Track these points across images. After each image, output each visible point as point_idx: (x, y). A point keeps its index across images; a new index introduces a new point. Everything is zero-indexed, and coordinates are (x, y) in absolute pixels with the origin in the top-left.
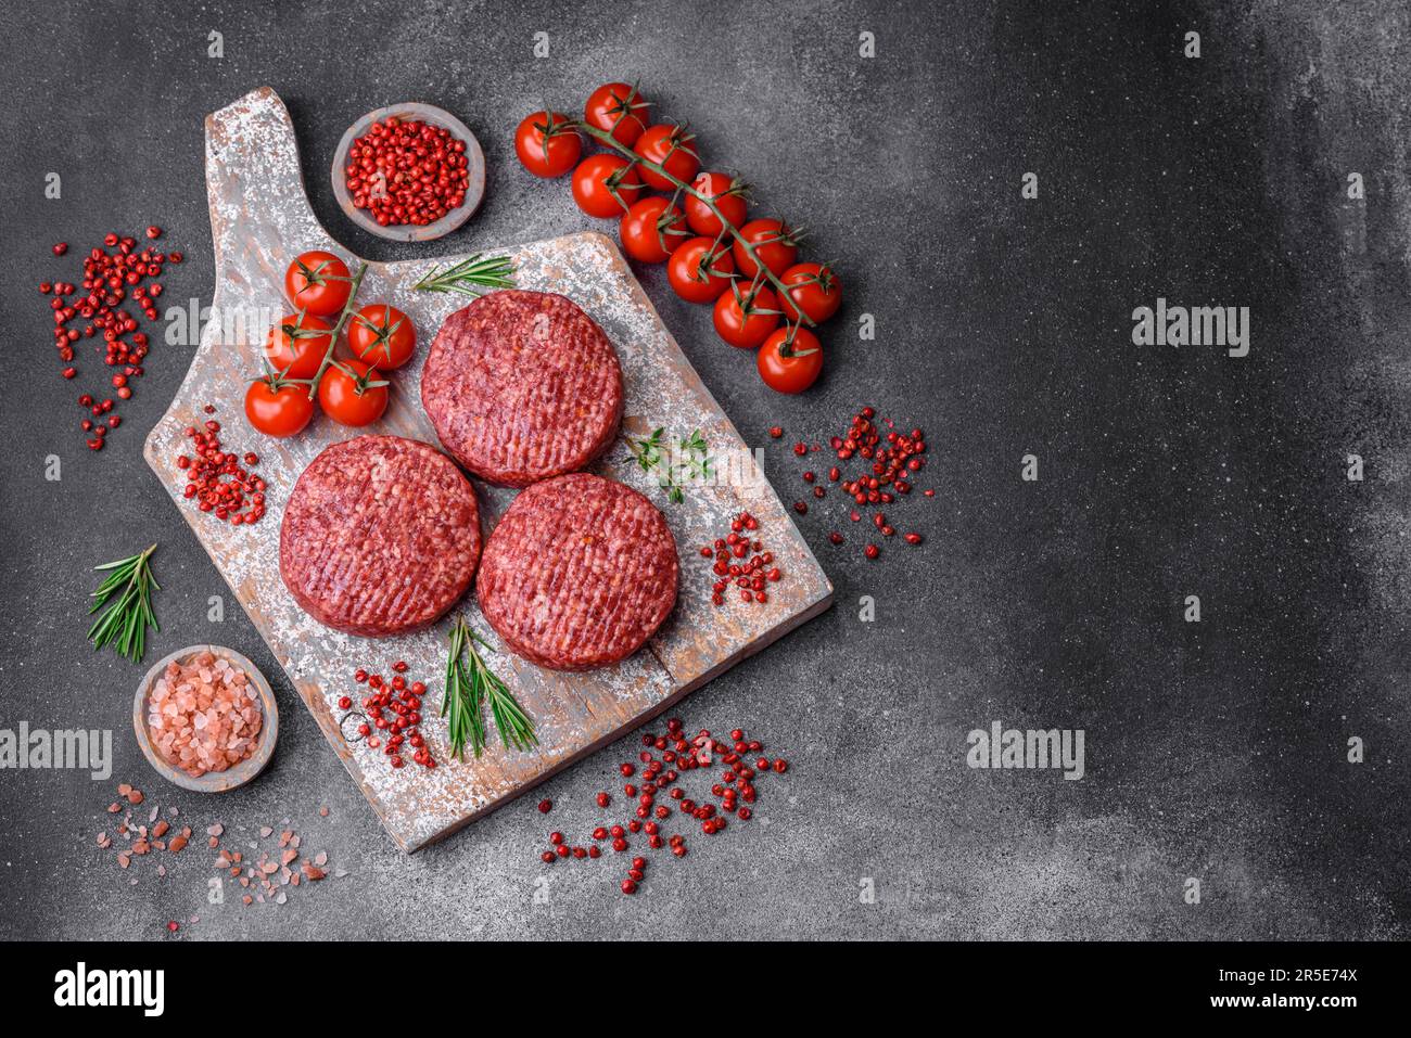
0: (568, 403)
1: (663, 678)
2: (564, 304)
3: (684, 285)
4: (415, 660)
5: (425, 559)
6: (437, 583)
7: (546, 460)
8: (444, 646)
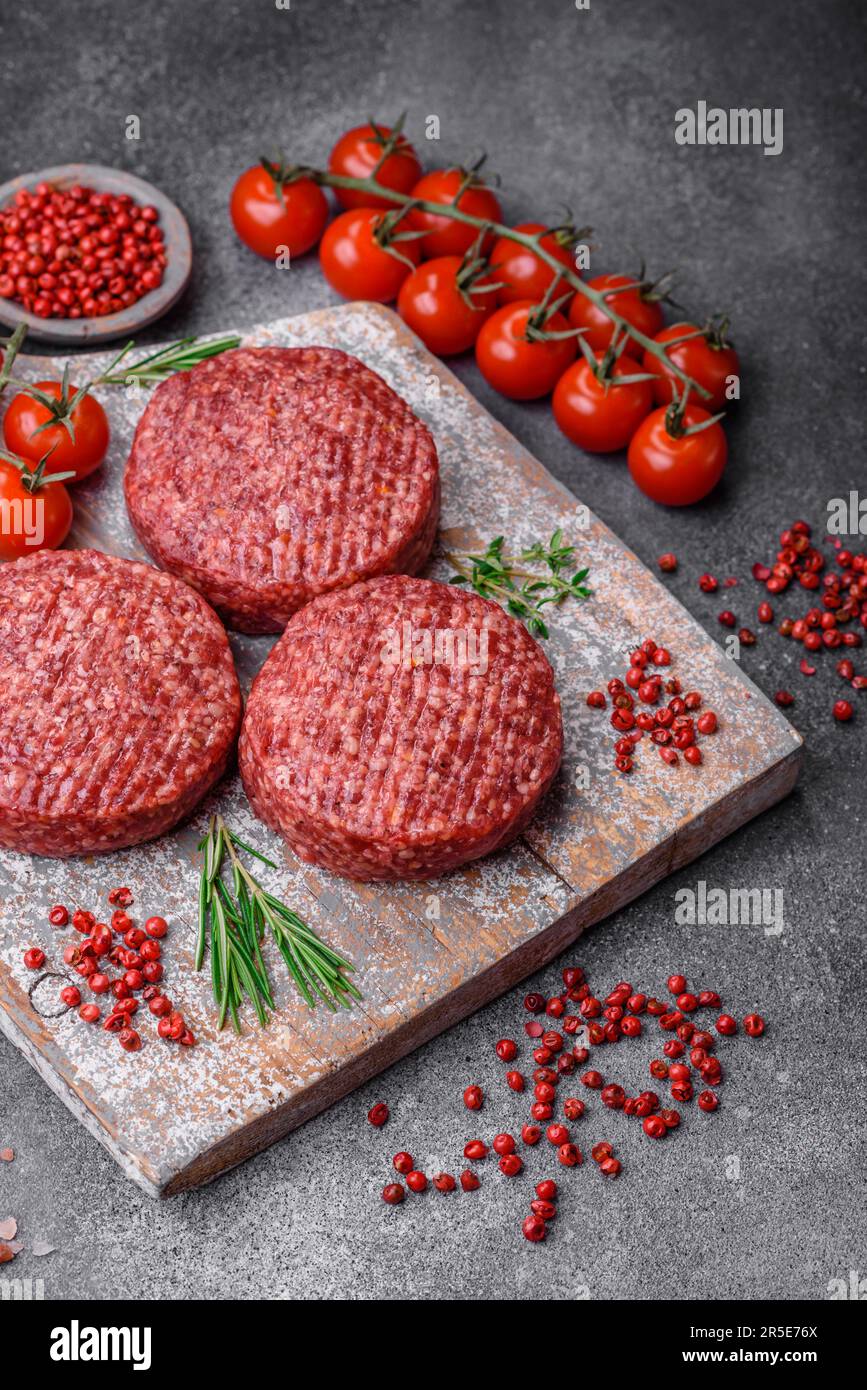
0: (361, 477)
1: (553, 886)
2: (336, 358)
4: (146, 890)
6: (178, 746)
7: (335, 560)
8: (192, 866)
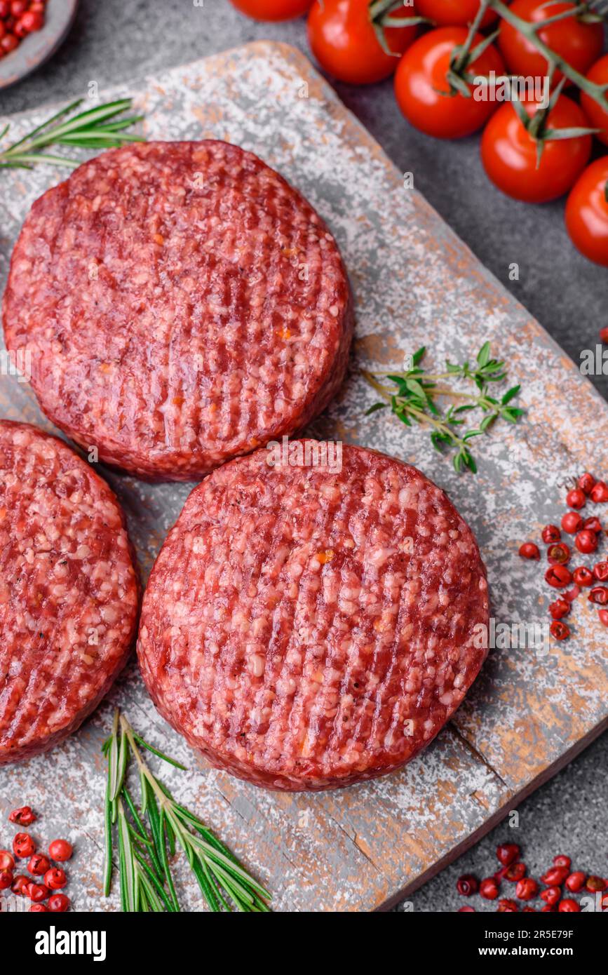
0: (259, 320)
1: (483, 779)
2: (231, 155)
3: (425, 108)
4: (50, 800)
5: (42, 625)
6: (69, 665)
7: (234, 424)
8: (97, 770)
